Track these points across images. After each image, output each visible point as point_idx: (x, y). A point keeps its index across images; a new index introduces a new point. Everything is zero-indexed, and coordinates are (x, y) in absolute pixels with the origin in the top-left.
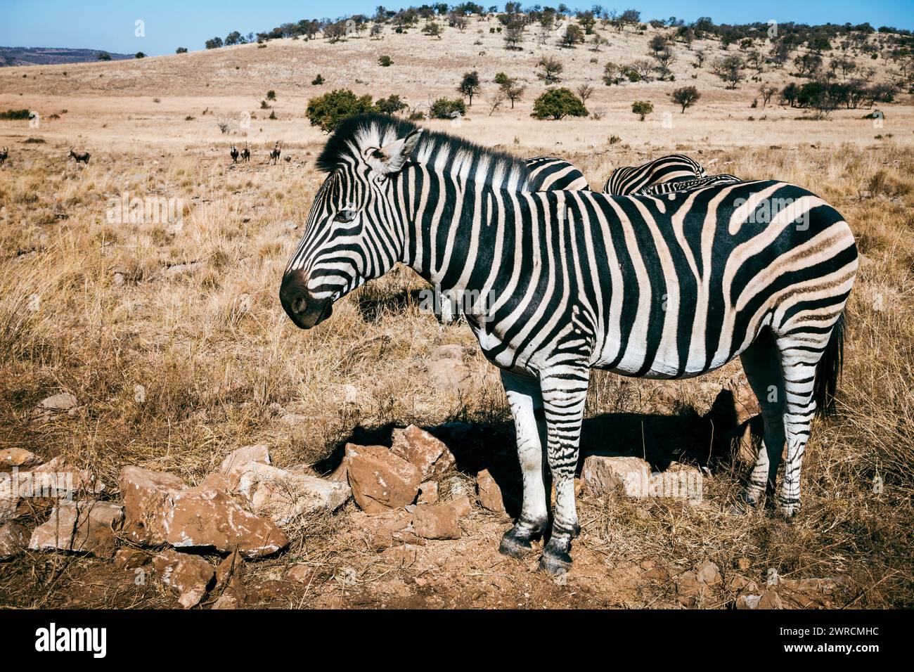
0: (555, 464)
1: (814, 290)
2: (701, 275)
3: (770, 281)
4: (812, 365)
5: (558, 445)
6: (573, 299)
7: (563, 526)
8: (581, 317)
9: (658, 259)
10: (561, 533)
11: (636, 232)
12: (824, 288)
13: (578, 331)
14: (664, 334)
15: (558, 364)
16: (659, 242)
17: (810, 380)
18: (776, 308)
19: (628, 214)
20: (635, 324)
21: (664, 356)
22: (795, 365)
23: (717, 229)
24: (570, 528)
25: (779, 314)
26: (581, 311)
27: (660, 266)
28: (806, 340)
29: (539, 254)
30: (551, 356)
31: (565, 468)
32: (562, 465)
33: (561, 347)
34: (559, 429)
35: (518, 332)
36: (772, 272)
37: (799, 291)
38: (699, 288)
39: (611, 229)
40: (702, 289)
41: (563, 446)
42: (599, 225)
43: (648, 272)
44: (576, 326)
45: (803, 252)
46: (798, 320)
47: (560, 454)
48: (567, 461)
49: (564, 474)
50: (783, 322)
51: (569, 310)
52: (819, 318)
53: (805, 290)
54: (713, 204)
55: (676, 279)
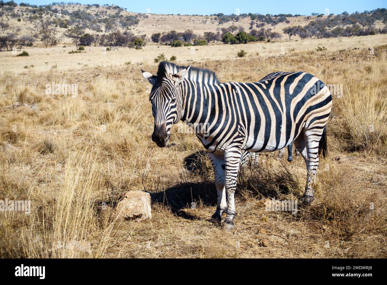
0: (229, 187)
1: (320, 112)
2: (283, 111)
3: (305, 110)
4: (318, 142)
5: (231, 179)
6: (238, 123)
7: (231, 212)
8: (241, 130)
9: (267, 106)
10: (230, 215)
11: (257, 97)
12: (323, 111)
13: (240, 135)
14: (271, 135)
15: (233, 147)
16: (266, 100)
17: (317, 148)
18: (307, 120)
19: (253, 90)
20: (260, 132)
21: (271, 143)
22: (312, 142)
23: (285, 93)
24: (234, 213)
25: (308, 122)
26: (241, 128)
27: (267, 109)
28: (316, 131)
29: (225, 107)
30: (230, 144)
31: (233, 188)
32: (232, 187)
33: (234, 141)
34: (231, 173)
35: (219, 136)
36: (305, 107)
37: (315, 113)
38: (282, 116)
39: (249, 96)
40: (284, 116)
41: (232, 179)
42: (244, 95)
43: (264, 112)
44: (239, 133)
45: (315, 98)
46: (314, 124)
47: (231, 183)
48: (234, 185)
49: (232, 191)
50: (309, 125)
51: (237, 127)
52: (321, 123)
53: (317, 112)
54: (282, 83)
55: (274, 113)
